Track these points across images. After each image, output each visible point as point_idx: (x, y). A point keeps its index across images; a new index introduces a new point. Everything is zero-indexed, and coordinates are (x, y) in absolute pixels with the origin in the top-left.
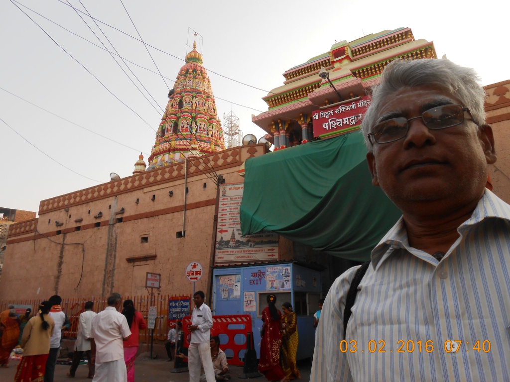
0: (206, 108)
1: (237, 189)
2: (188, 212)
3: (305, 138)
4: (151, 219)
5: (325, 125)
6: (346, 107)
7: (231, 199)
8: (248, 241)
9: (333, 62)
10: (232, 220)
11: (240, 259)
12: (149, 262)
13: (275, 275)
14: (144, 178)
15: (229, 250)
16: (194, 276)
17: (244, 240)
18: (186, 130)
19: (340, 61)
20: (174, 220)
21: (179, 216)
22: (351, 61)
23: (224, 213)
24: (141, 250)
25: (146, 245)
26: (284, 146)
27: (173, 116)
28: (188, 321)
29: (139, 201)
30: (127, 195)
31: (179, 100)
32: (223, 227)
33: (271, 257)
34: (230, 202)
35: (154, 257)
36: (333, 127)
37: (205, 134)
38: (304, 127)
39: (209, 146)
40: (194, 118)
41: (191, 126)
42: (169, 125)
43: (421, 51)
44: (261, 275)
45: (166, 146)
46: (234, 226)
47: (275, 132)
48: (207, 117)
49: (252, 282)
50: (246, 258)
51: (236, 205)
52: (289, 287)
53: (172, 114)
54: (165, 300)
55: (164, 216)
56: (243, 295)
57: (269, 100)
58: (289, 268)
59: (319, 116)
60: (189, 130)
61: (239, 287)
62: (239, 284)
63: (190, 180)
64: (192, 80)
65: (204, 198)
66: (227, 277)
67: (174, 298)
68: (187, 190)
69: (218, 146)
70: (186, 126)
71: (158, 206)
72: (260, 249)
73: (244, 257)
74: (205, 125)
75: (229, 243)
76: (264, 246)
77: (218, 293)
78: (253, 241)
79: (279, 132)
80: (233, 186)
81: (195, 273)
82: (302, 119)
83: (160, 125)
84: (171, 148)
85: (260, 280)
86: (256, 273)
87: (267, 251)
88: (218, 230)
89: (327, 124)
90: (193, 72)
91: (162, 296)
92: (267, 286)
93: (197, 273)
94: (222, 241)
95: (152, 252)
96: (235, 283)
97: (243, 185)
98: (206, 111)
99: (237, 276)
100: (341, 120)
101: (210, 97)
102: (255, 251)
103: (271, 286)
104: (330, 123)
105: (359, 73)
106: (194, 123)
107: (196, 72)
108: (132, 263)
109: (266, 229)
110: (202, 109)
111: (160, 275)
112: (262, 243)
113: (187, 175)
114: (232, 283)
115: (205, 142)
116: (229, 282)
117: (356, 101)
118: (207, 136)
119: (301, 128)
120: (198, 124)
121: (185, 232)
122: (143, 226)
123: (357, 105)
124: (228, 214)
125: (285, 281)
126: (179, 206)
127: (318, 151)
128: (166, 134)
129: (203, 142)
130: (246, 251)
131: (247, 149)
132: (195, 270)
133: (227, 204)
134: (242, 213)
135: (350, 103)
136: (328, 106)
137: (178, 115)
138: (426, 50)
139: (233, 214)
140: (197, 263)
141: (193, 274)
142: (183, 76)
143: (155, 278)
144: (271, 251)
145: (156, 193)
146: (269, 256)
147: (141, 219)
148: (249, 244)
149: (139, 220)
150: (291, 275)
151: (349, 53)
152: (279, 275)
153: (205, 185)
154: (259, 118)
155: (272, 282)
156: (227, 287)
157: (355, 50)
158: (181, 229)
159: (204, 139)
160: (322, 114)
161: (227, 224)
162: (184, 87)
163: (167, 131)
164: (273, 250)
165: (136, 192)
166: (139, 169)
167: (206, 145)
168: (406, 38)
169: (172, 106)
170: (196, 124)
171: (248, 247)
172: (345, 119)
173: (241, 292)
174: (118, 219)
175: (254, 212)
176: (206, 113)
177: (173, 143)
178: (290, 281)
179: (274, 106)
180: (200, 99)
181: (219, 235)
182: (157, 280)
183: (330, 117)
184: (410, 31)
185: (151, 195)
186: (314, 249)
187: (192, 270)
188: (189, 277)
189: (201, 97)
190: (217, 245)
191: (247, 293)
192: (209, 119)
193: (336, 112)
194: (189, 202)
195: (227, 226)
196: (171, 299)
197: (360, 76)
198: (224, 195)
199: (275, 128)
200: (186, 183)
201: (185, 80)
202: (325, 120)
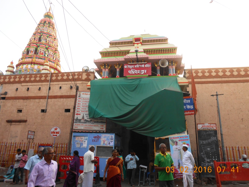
0: (54, 44)
1: (86, 94)
2: (49, 100)
3: (118, 75)
4: (25, 101)
5: (130, 72)
6: (140, 65)
7: (83, 99)
8: (91, 120)
9: (134, 43)
10: (83, 110)
11: (86, 129)
12: (21, 123)
13: (106, 138)
14: (23, 77)
15: (81, 124)
16: (55, 134)
17: (89, 120)
18: (42, 54)
19: (138, 44)
20: (40, 103)
21: (43, 102)
22: (142, 45)
23: (79, 106)
24: (16, 116)
25: (21, 114)
26: (108, 77)
27: (35, 45)
28: (62, 159)
29: (18, 89)
30: (9, 85)
31: (39, 36)
32: (78, 112)
33: (102, 129)
34: (83, 100)
35: (25, 121)
36: (133, 73)
37: (52, 58)
38: (118, 70)
39: (54, 65)
40: (47, 49)
41: (45, 52)
42: (32, 49)
43: (172, 49)
44: (99, 138)
45: (30, 60)
46: (84, 112)
47: (103, 69)
48: (54, 49)
49: (94, 141)
50: (89, 129)
51: (86, 102)
52: (112, 144)
53: (35, 43)
54: (36, 145)
55: (34, 100)
56: (88, 146)
57: (102, 53)
58: (113, 136)
59: (127, 67)
60: (44, 54)
61: (86, 142)
62: (86, 141)
63: (52, 83)
64: (48, 28)
65: (59, 94)
66: (80, 137)
67: (42, 145)
68: (50, 88)
69: (58, 65)
70: (42, 52)
71: (30, 94)
72: (97, 125)
73: (88, 128)
74: (52, 53)
75: (81, 120)
76: (99, 123)
77: (74, 145)
78: (93, 121)
79: (105, 70)
80: (84, 93)
81: (56, 132)
82: (118, 66)
83: (26, 48)
84: (33, 62)
85: (98, 140)
86: (96, 137)
87: (100, 126)
88: (75, 113)
89: (130, 71)
90: (48, 23)
91: (34, 143)
92: (101, 143)
93: (57, 133)
94: (77, 119)
95: (24, 118)
96: (84, 140)
97: (90, 93)
98: (54, 46)
99: (86, 137)
100: (137, 71)
101: (56, 39)
102: (94, 126)
103: (103, 143)
104: (132, 71)
105: (146, 51)
106: (47, 51)
107: (50, 24)
108: (10, 123)
109: (103, 116)
110: (52, 44)
111: (34, 132)
112: (98, 122)
113: (50, 80)
114: (83, 140)
115: (52, 62)
116: (81, 140)
117: (145, 64)
118: (53, 59)
119: (116, 70)
120: (49, 52)
121: (46, 110)
122: (20, 104)
123: (145, 66)
124: (81, 106)
125: (111, 141)
126: (44, 96)
127: (128, 84)
128: (30, 53)
129: (51, 62)
130: (90, 125)
131: (86, 73)
132: (56, 131)
133: (81, 101)
134: (89, 107)
135: (142, 64)
136: (131, 63)
137: (38, 45)
138: (174, 49)
139: (84, 106)
140: (57, 128)
141: (54, 133)
142: (42, 24)
143: (32, 134)
144: (102, 127)
145: (30, 87)
146: (101, 128)
147: (18, 99)
148: (91, 122)
149: (17, 100)
150: (114, 139)
151: (141, 41)
152: (108, 138)
153: (61, 88)
154: (97, 61)
155: (104, 141)
156: (80, 142)
157: (144, 40)
158: (44, 108)
159: (52, 61)
160: (129, 66)
161: (80, 111)
162: (43, 30)
163: (31, 52)
164: (103, 126)
165: (16, 84)
166: (10, 69)
167: (52, 64)
168: (166, 41)
169: (34, 39)
170: (48, 52)
171: (90, 123)
172: (139, 71)
173: (87, 145)
174: (2, 97)
175: (96, 107)
176: (53, 47)
177: (34, 60)
178: (113, 141)
179: (104, 57)
180: (51, 39)
181: (76, 116)
182: (32, 135)
183: (132, 68)
184: (168, 39)
185: (27, 87)
186: (127, 128)
187: (54, 131)
188: (53, 134)
189: (52, 38)
190: (75, 121)
191: (90, 146)
192: (54, 50)
193: (135, 67)
194: (50, 95)
195: (80, 112)
196: (40, 145)
197: (146, 53)
198: (79, 96)
199: (104, 67)
200: (50, 85)
201: (43, 26)
202: (130, 69)
